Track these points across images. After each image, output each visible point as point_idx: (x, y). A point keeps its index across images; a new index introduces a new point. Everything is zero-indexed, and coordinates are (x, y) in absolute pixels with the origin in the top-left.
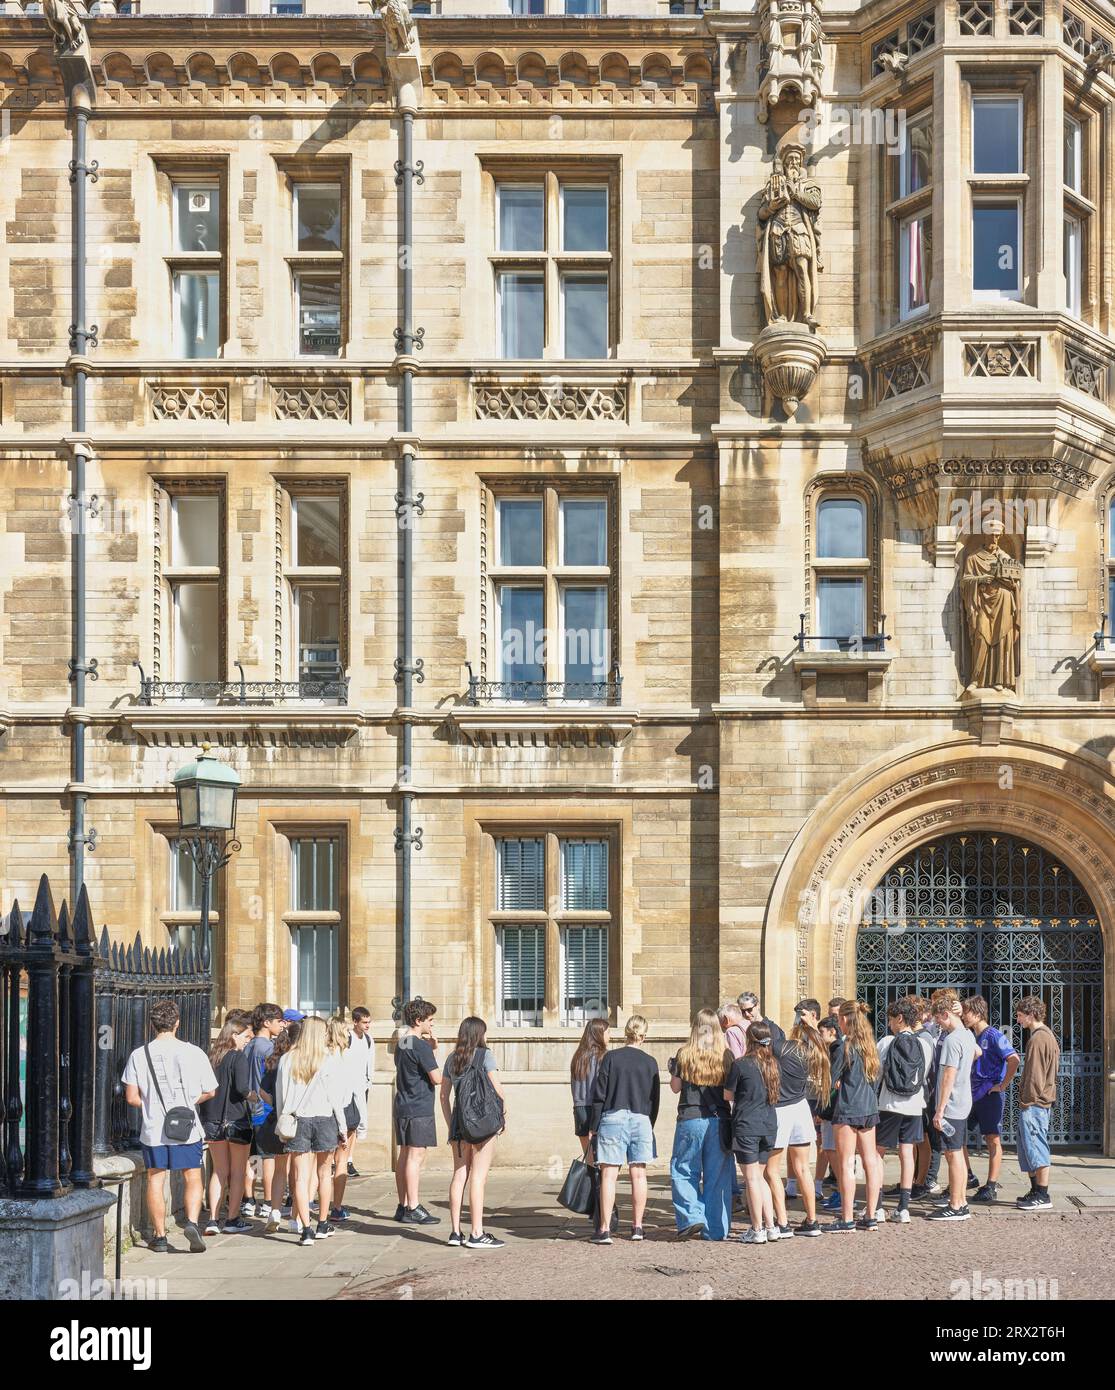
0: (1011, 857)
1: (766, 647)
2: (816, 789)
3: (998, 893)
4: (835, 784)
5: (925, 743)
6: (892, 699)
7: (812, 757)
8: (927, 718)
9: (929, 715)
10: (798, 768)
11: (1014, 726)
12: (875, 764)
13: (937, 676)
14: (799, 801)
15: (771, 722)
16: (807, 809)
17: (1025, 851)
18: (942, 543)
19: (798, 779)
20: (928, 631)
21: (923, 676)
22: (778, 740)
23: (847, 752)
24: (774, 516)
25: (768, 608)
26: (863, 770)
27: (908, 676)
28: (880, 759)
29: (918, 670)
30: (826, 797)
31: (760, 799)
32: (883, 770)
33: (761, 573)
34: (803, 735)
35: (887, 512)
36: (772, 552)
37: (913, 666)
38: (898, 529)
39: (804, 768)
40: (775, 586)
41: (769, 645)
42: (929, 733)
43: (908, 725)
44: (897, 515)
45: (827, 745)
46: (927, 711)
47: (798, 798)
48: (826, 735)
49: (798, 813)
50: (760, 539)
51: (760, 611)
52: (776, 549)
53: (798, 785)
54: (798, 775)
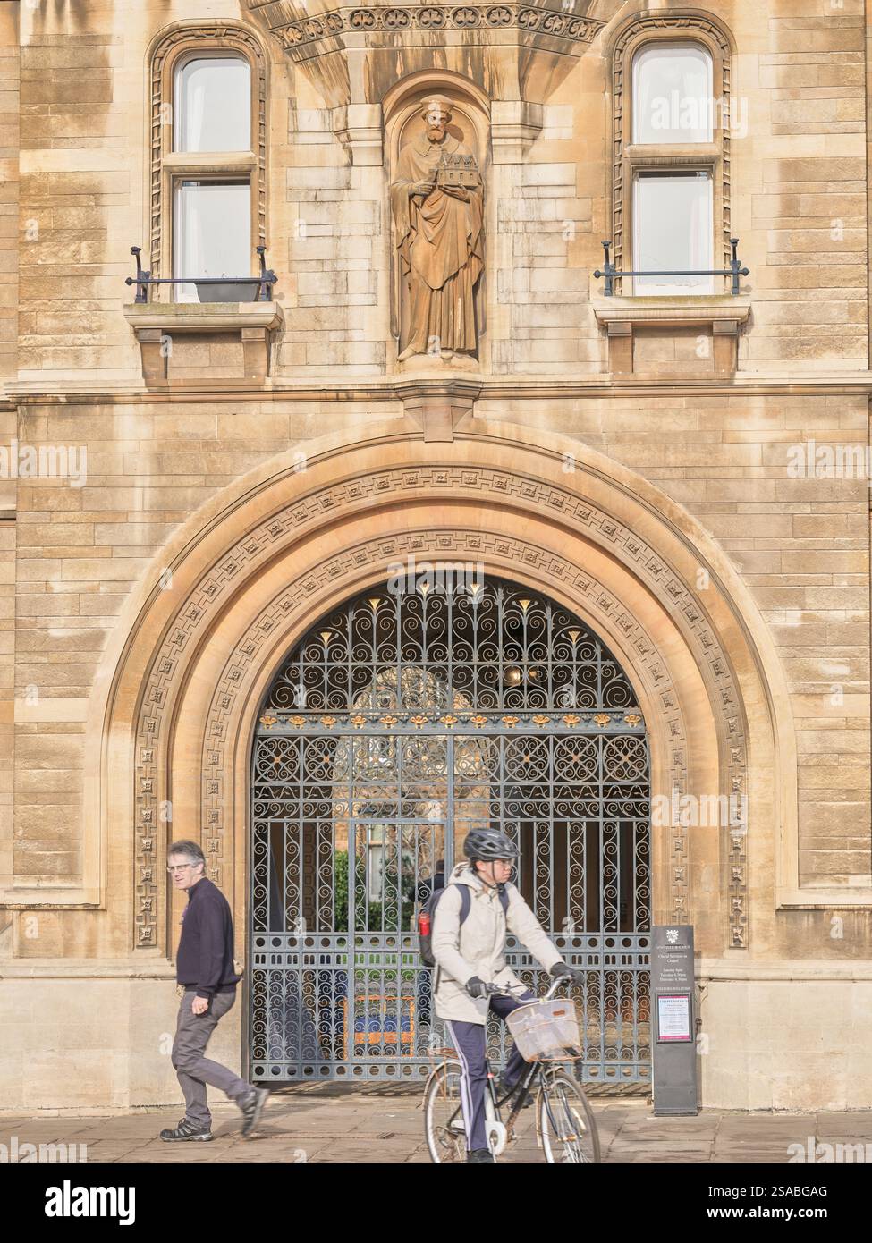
0: (502, 615)
1: (89, 295)
2: (165, 513)
3: (481, 674)
4: (195, 505)
5: (334, 441)
6: (284, 372)
7: (159, 463)
8: (338, 400)
9: (343, 396)
10: (139, 482)
11: (477, 413)
12: (257, 475)
13: (356, 335)
14: (138, 533)
15: (97, 408)
16: (152, 546)
17: (525, 604)
18: (358, 129)
19: (139, 498)
20: (341, 265)
21: (333, 336)
22: (109, 437)
23: (214, 456)
24: (104, 93)
25: (94, 233)
26: (239, 482)
27: (310, 336)
28: (266, 466)
29: (327, 326)
30: (181, 526)
31: (79, 529)
32: (268, 483)
33: (82, 178)
34: (145, 431)
35: (278, 84)
36: (100, 147)
37: (318, 320)
38: (295, 109)
39: (147, 481)
40: (105, 200)
41: (94, 290)
42: (343, 425)
43: (311, 411)
44: (292, 86)
45: (183, 444)
46: (338, 391)
47: (138, 527)
48: (182, 429)
49: (138, 552)
50: (81, 127)
51: (80, 239)
52: (106, 141)
53: (138, 506)
54: (138, 492)
